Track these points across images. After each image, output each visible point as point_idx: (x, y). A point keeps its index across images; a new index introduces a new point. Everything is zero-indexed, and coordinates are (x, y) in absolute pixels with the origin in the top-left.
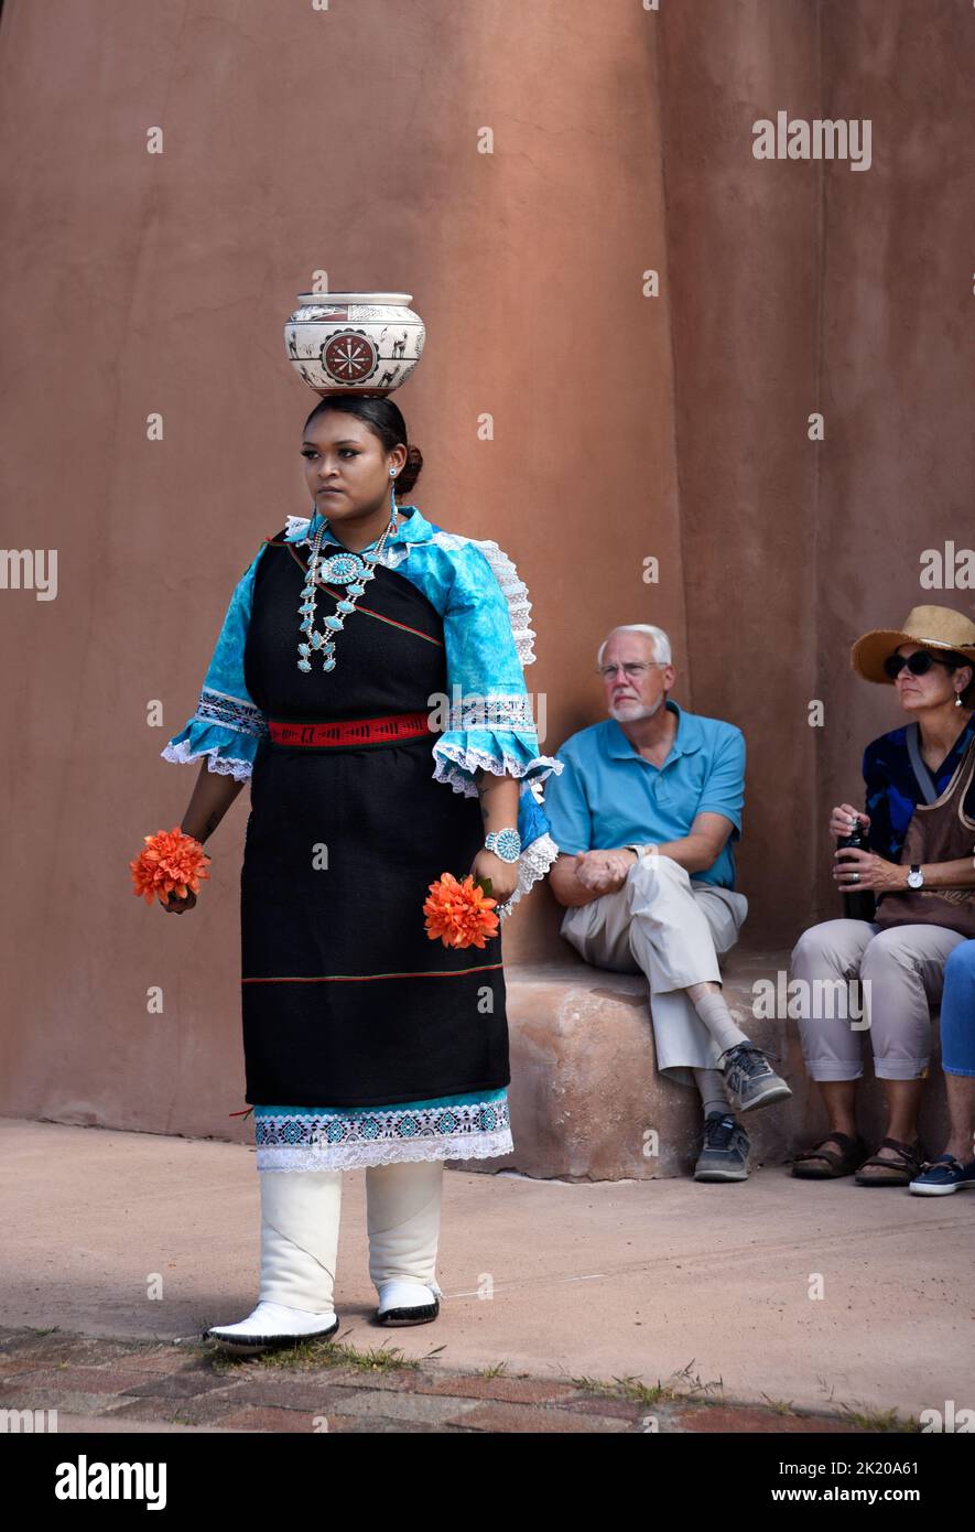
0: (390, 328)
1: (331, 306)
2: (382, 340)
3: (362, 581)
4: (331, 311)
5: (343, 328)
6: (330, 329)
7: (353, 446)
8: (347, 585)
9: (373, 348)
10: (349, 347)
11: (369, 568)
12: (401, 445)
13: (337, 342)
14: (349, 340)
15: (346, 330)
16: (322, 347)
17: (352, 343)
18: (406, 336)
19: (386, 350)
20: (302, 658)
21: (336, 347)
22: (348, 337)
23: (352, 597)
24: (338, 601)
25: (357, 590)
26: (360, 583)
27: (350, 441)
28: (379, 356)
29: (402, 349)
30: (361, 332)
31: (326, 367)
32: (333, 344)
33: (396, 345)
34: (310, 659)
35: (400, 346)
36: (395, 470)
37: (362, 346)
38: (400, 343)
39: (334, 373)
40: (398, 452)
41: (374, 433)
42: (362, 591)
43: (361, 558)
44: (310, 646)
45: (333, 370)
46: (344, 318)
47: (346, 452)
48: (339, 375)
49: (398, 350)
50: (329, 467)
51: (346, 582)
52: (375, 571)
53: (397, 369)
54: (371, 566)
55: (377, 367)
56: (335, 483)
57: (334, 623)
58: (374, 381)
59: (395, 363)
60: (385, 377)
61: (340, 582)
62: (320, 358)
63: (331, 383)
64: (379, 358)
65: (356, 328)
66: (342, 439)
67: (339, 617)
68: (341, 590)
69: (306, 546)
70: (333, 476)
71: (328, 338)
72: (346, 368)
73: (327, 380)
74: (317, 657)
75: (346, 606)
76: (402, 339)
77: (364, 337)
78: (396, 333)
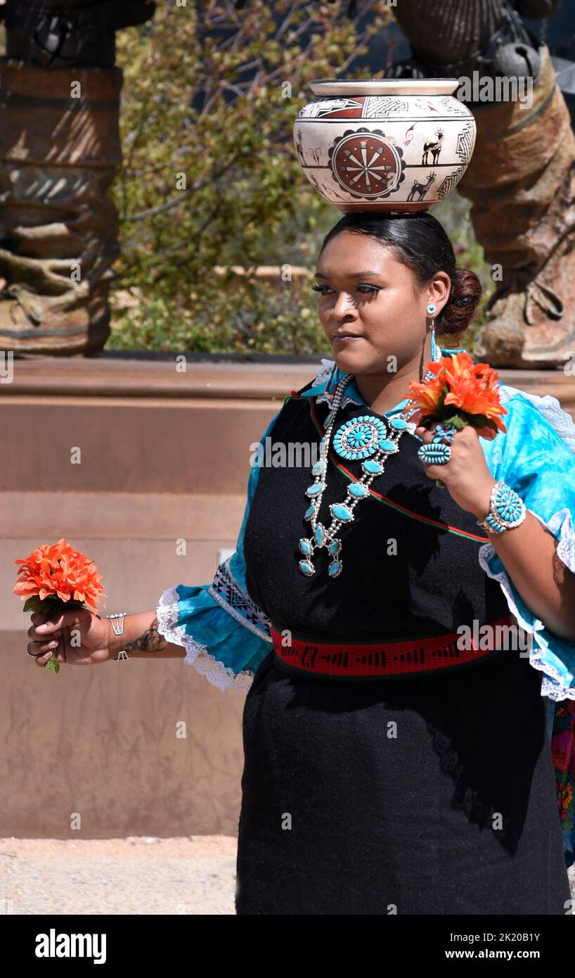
0: (418, 126)
1: (341, 97)
2: (407, 143)
3: (382, 455)
4: (341, 105)
5: (355, 127)
6: (339, 128)
7: (374, 280)
8: (363, 460)
9: (396, 154)
10: (364, 152)
11: (394, 437)
12: (442, 274)
13: (348, 146)
14: (363, 144)
15: (360, 130)
16: (331, 151)
17: (367, 147)
18: (440, 136)
19: (413, 154)
20: (304, 557)
21: (347, 152)
22: (362, 139)
23: (369, 477)
24: (350, 482)
25: (375, 467)
26: (381, 458)
27: (369, 273)
28: (403, 163)
29: (436, 153)
30: (378, 132)
31: (337, 176)
32: (343, 148)
33: (426, 148)
34: (313, 559)
35: (435, 150)
36: (434, 303)
37: (381, 150)
38: (432, 145)
39: (347, 184)
40: (439, 282)
41: (402, 261)
42: (381, 469)
43: (385, 421)
44: (313, 543)
45: (346, 181)
46: (355, 115)
47: (365, 289)
48: (354, 187)
49: (430, 155)
50: (345, 305)
51: (361, 457)
52: (400, 443)
53: (431, 179)
54: (396, 434)
55: (402, 178)
56: (349, 327)
57: (343, 511)
58: (400, 196)
59: (428, 171)
60: (414, 189)
61: (354, 457)
62: (330, 166)
63: (346, 197)
64: (404, 165)
65: (371, 127)
66: (359, 270)
67: (349, 505)
68: (356, 467)
69: (325, 404)
70: (349, 318)
71: (338, 140)
72: (362, 179)
73: (341, 193)
74: (321, 557)
75: (359, 489)
76: (435, 140)
77: (382, 139)
78: (427, 133)
